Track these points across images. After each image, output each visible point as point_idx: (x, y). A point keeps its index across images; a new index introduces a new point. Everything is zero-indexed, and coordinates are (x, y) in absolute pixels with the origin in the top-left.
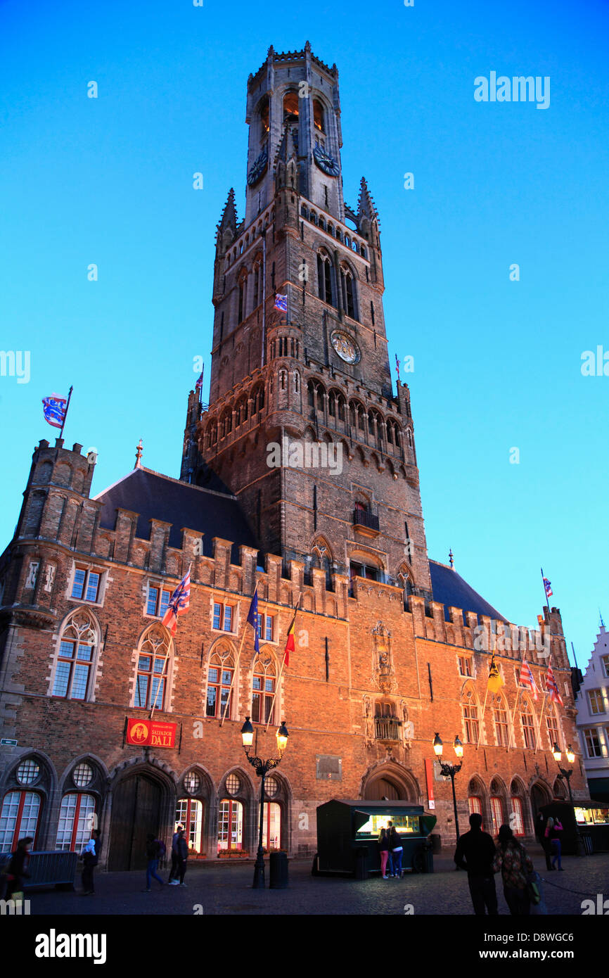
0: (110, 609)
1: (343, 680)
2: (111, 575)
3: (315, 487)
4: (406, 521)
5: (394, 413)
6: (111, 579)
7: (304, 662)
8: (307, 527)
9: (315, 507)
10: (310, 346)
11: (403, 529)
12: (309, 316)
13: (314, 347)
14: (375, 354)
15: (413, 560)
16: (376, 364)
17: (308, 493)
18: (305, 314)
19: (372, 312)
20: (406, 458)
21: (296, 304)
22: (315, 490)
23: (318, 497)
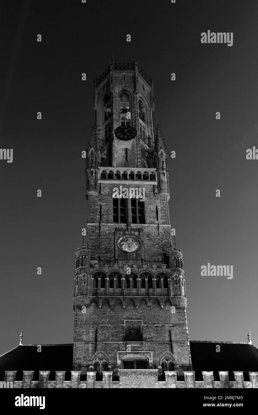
3: (97, 329)
4: (171, 329)
5: (164, 269)
8: (90, 351)
9: (96, 340)
10: (103, 254)
11: (167, 335)
12: (103, 237)
13: (106, 253)
14: (158, 238)
15: (175, 350)
16: (158, 244)
17: (91, 334)
18: (101, 237)
19: (157, 213)
20: (172, 293)
21: (94, 234)
22: (96, 331)
23: (98, 334)
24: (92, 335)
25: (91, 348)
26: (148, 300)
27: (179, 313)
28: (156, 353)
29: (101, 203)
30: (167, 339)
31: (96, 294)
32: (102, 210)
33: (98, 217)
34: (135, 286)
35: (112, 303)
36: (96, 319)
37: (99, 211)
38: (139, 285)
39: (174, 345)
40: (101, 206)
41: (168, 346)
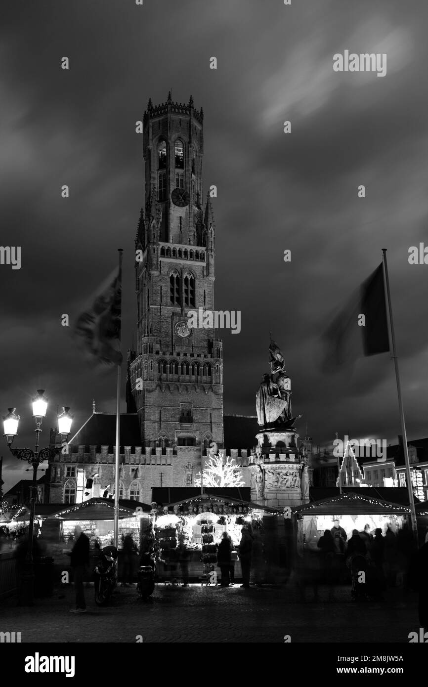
2: (78, 467)
4: (211, 412)
5: (209, 358)
8: (156, 429)
10: (164, 337)
11: (209, 417)
12: (163, 320)
13: (166, 337)
15: (213, 430)
18: (161, 320)
19: (205, 297)
20: (214, 382)
22: (161, 412)
23: (162, 415)
24: (157, 416)
25: (157, 427)
26: (197, 387)
27: (217, 398)
28: (201, 432)
29: (161, 284)
30: (209, 421)
31: (160, 379)
32: (162, 291)
33: (159, 299)
34: (188, 373)
35: (172, 389)
36: (160, 402)
37: (160, 292)
38: (191, 372)
39: (213, 426)
40: (161, 287)
41: (209, 427)
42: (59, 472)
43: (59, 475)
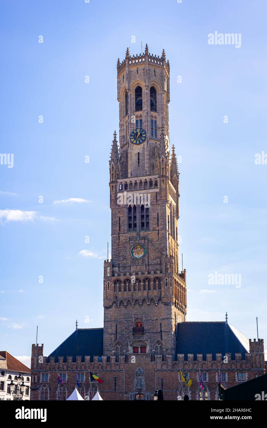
0: (50, 382)
1: (122, 390)
2: (50, 374)
3: (117, 324)
5: (159, 274)
6: (50, 375)
7: (107, 386)
8: (113, 340)
9: (116, 332)
10: (122, 261)
11: (159, 326)
12: (121, 246)
13: (123, 260)
14: (158, 243)
15: (163, 338)
16: (158, 248)
17: (113, 328)
18: (120, 246)
19: (158, 220)
20: (163, 294)
21: (115, 244)
22: (117, 325)
23: (118, 328)
25: (113, 338)
26: (147, 300)
27: (167, 309)
28: (152, 340)
29: (119, 215)
30: (159, 330)
31: (116, 297)
32: (120, 221)
33: (118, 228)
34: (139, 290)
35: (125, 304)
36: (116, 316)
37: (118, 222)
38: (142, 288)
39: (163, 334)
40: (119, 217)
41: (159, 335)
42: (36, 379)
43: (36, 381)
